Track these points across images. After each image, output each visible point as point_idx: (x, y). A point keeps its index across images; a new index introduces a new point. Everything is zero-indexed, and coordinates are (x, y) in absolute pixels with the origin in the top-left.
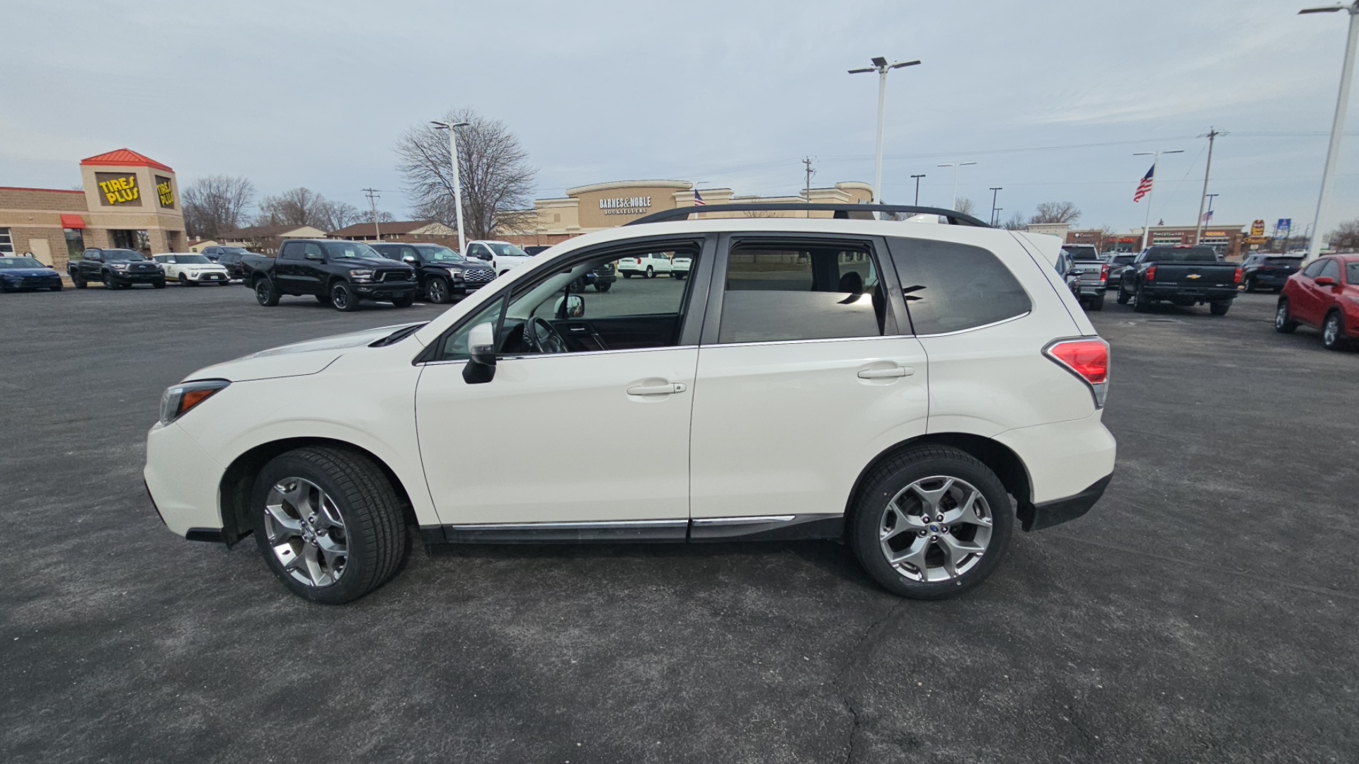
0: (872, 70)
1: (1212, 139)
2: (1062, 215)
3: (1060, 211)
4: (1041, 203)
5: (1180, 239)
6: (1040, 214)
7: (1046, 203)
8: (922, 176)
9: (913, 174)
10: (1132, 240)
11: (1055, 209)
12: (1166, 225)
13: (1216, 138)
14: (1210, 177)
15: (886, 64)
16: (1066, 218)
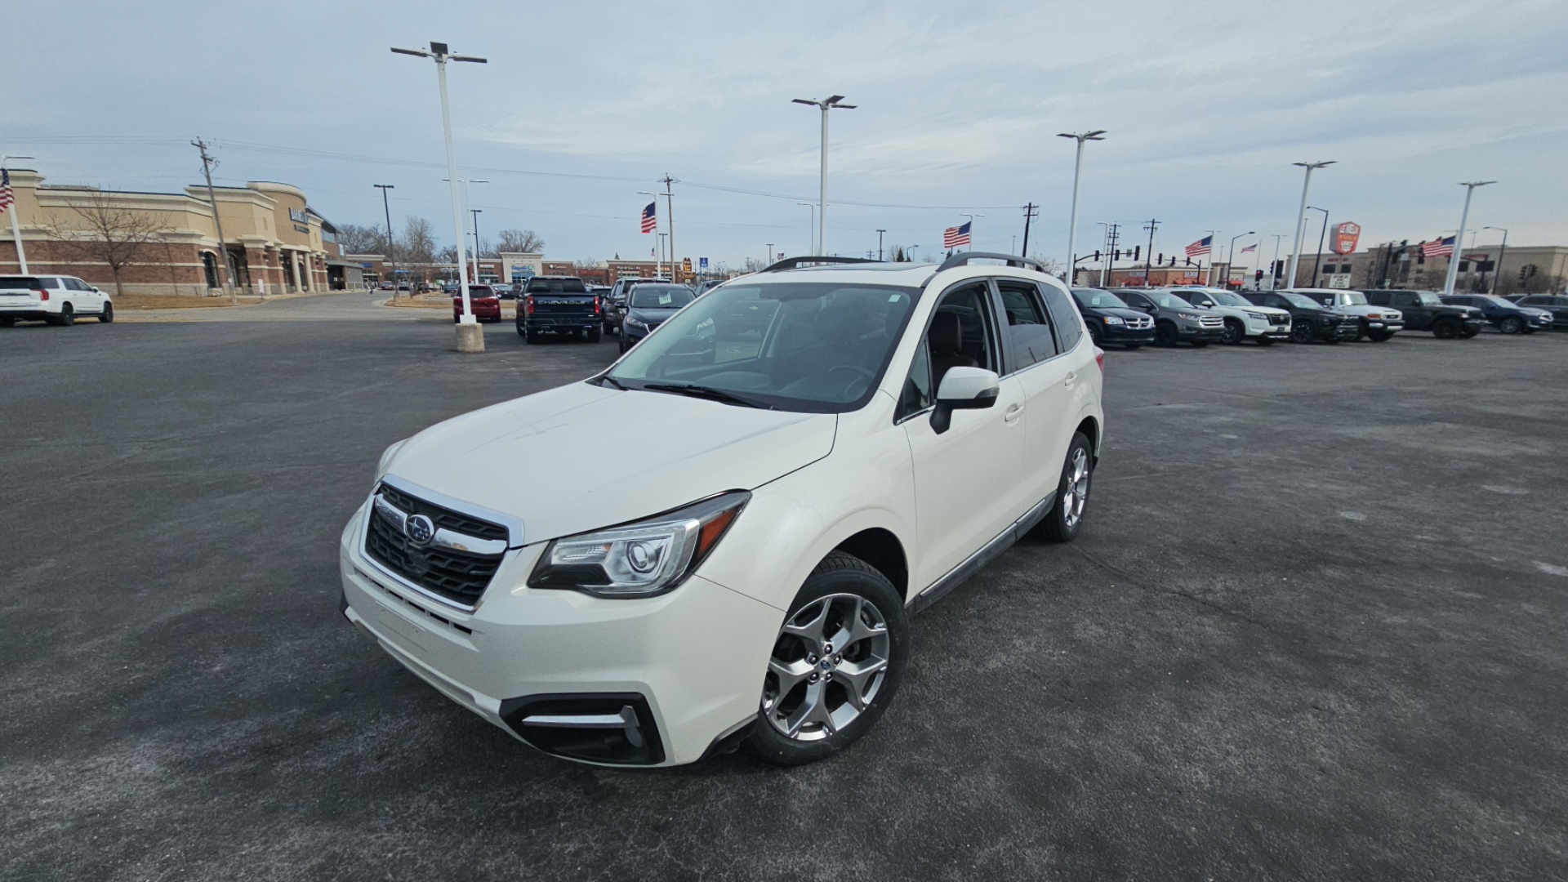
0: (424, 55)
1: (668, 185)
2: (526, 245)
3: (523, 240)
4: (503, 229)
5: (638, 272)
6: (503, 241)
7: (507, 230)
8: (389, 187)
9: (377, 184)
10: (601, 273)
11: (518, 237)
12: (622, 258)
13: (671, 183)
14: (673, 219)
15: (446, 52)
16: (531, 247)
